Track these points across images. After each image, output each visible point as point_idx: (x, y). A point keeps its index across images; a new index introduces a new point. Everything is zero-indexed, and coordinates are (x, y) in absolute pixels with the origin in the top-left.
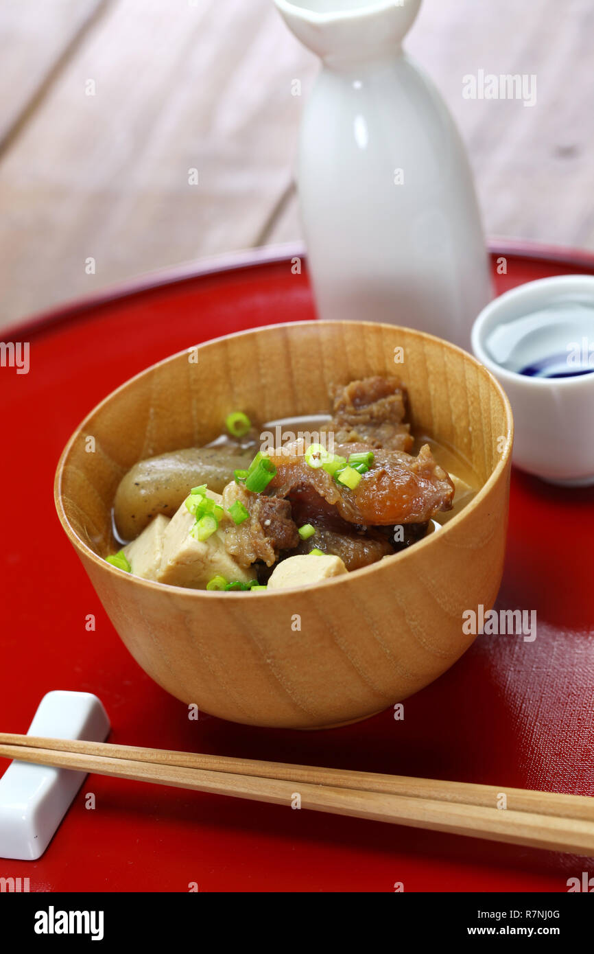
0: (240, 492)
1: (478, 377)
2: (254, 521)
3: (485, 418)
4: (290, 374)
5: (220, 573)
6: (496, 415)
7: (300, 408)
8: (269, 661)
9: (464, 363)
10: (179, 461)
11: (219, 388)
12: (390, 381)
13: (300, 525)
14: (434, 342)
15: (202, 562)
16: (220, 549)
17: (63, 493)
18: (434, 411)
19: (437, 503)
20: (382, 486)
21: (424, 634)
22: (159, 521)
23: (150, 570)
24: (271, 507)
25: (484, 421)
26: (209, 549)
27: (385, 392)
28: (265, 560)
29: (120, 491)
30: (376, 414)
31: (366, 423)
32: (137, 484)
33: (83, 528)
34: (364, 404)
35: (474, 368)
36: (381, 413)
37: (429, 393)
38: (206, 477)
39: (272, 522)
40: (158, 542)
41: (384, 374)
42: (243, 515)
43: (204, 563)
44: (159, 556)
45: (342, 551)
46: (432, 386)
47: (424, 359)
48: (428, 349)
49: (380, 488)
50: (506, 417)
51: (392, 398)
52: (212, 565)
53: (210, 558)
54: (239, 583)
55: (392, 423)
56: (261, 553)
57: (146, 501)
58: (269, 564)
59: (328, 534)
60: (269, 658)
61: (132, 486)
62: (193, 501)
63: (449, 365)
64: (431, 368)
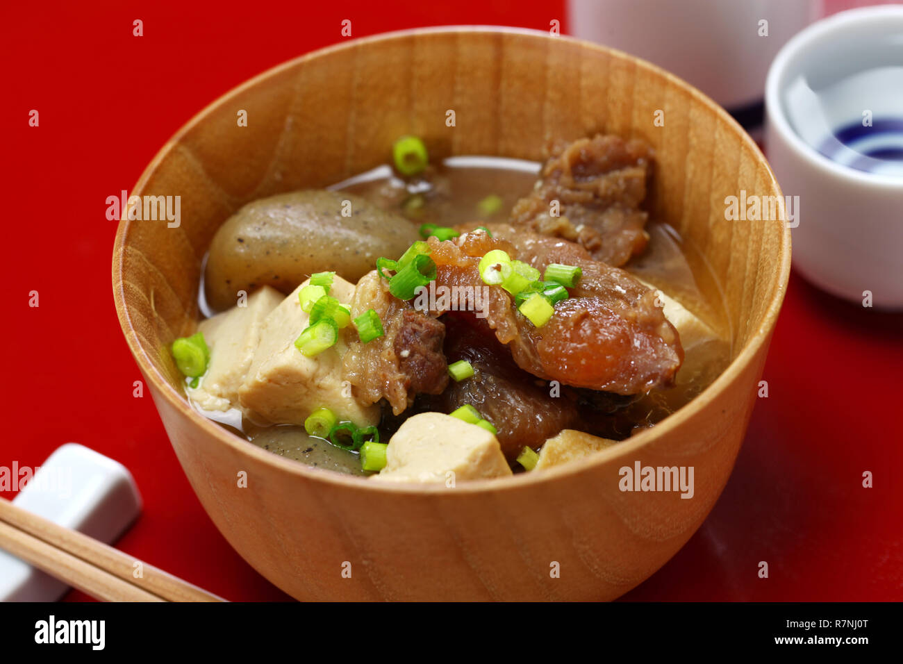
0: (379, 294)
1: (756, 178)
2: (388, 344)
3: (753, 241)
4: (497, 100)
5: (328, 405)
6: (768, 247)
7: (502, 146)
8: (365, 562)
9: (740, 151)
10: (309, 215)
11: (393, 101)
12: (633, 146)
13: (454, 359)
14: (705, 107)
15: (305, 385)
16: (334, 371)
17: (128, 240)
18: (686, 200)
19: (653, 377)
20: (579, 336)
21: (598, 560)
22: (264, 297)
23: (234, 374)
24: (415, 331)
25: (752, 246)
26: (318, 369)
27: (622, 161)
28: (392, 404)
29: (217, 240)
30: (602, 191)
31: (585, 204)
32: (241, 241)
33: (148, 296)
34: (589, 175)
35: (753, 164)
36: (610, 192)
37: (684, 175)
38: (340, 248)
39: (412, 354)
40: (253, 333)
41: (627, 133)
42: (374, 332)
43: (308, 388)
44: (249, 356)
45: (504, 415)
46: (690, 167)
47: (686, 127)
48: (694, 113)
49: (576, 338)
50: (780, 260)
51: (630, 172)
52: (319, 392)
53: (317, 382)
54: (352, 424)
55: (624, 208)
56: (389, 392)
57: (249, 266)
58: (397, 411)
59: (491, 379)
60: (366, 559)
61: (233, 240)
62: (308, 293)
63: (720, 146)
64: (694, 141)
